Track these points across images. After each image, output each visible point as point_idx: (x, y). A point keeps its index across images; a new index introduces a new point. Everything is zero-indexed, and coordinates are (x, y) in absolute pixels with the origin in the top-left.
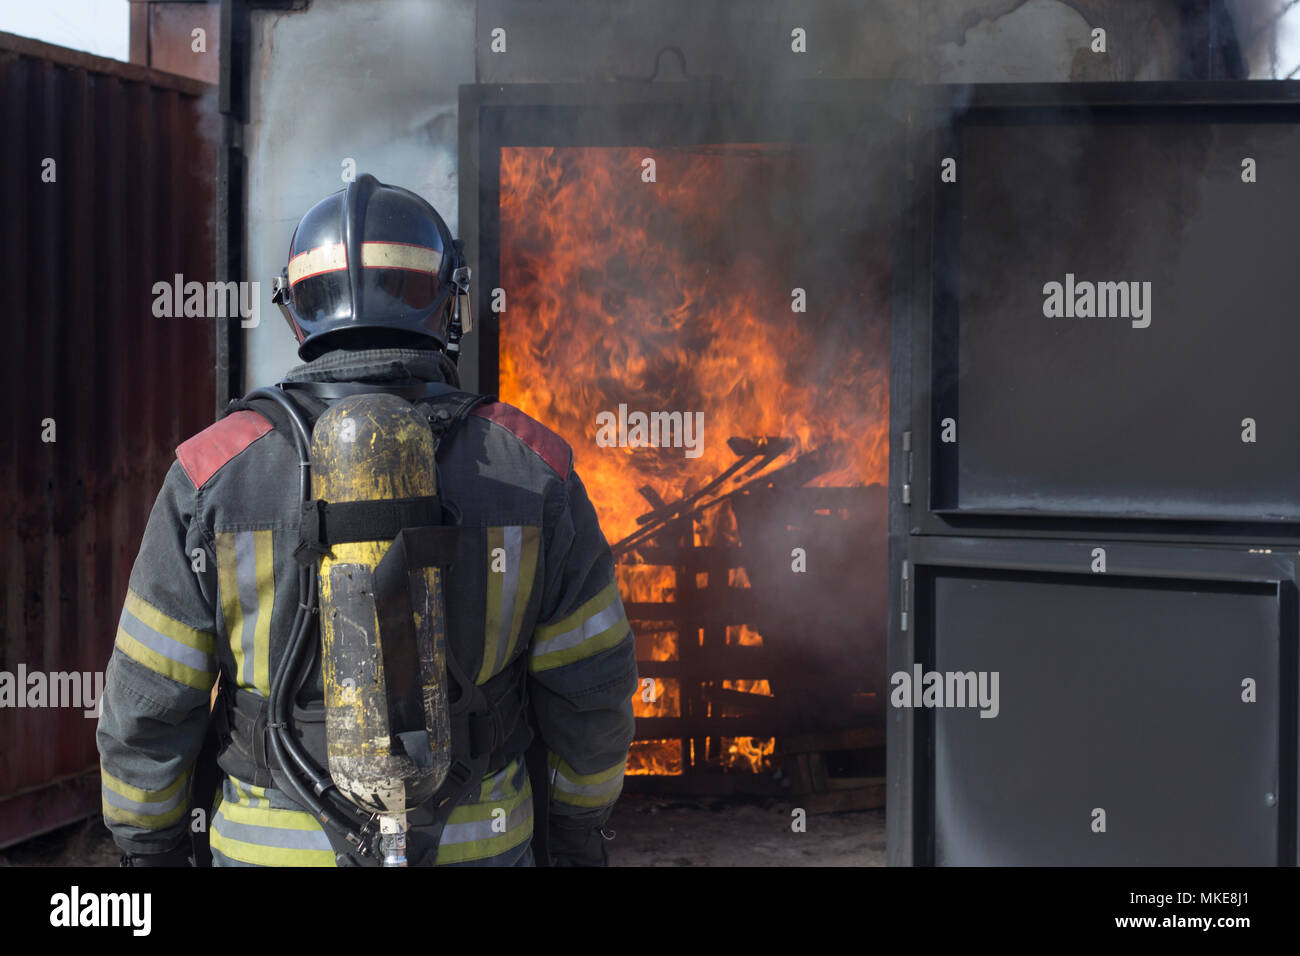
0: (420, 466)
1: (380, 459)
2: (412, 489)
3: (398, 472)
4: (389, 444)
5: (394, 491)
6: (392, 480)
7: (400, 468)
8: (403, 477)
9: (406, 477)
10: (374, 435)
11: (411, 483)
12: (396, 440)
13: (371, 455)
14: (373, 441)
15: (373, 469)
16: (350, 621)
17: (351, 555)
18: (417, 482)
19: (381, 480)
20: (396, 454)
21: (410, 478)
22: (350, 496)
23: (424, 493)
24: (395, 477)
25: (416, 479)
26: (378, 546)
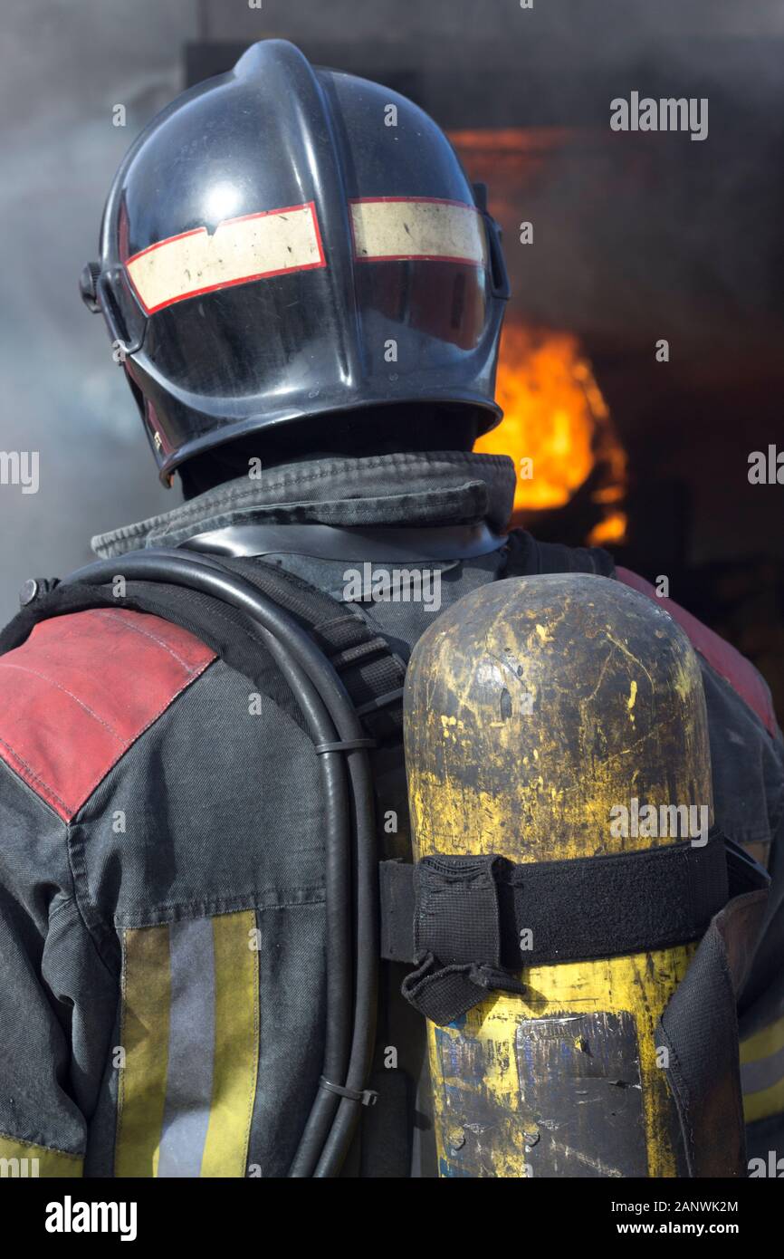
1: (650, 745)
10: (634, 687)
13: (629, 738)
14: (631, 702)
15: (636, 773)
16: (581, 1157)
17: (582, 993)
22: (581, 845)
26: (650, 965)
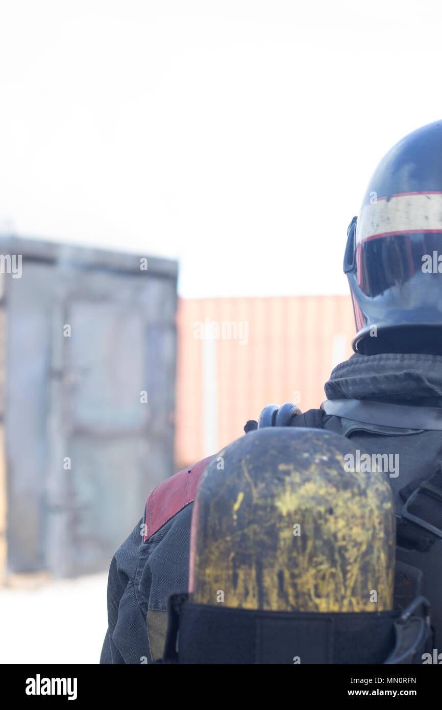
0: (321, 558)
2: (297, 596)
3: (272, 566)
4: (260, 513)
5: (262, 595)
6: (259, 579)
7: (275, 557)
8: (281, 576)
9: (287, 575)
11: (294, 586)
12: (274, 508)
18: (310, 586)
19: (241, 574)
20: (273, 533)
21: (293, 576)
23: (324, 605)
24: (266, 572)
25: (308, 580)
